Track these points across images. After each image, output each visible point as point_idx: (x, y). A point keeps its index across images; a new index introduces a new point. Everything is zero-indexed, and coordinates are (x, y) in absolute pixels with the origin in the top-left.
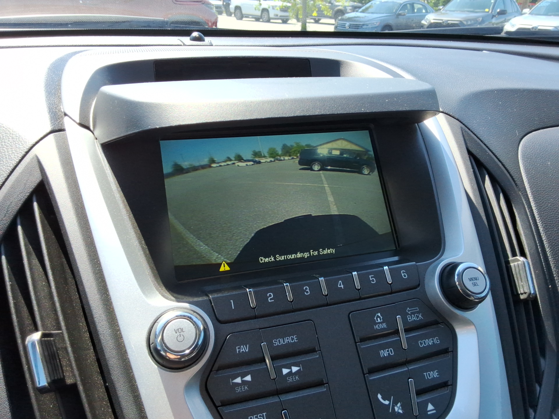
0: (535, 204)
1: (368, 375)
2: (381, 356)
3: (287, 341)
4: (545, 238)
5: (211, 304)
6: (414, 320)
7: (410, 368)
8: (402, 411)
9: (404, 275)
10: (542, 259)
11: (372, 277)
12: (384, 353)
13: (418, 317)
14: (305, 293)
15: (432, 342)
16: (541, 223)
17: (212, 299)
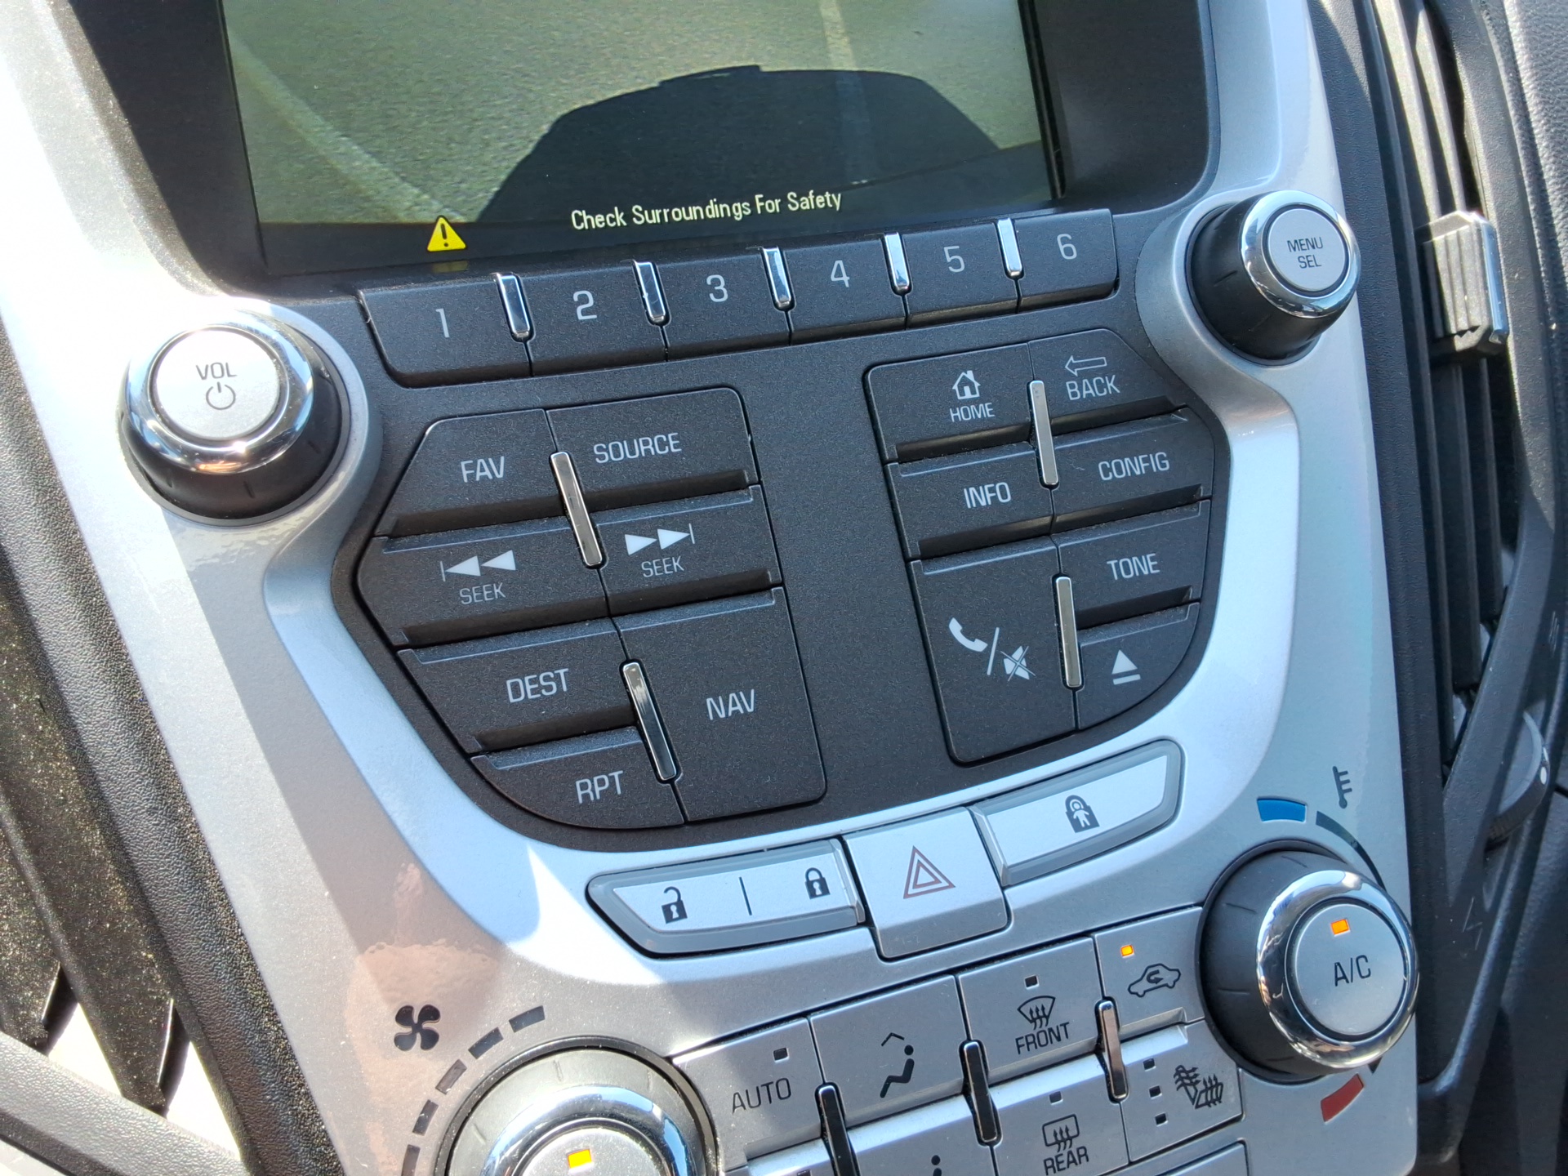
0: (1530, 59)
1: (919, 561)
2: (969, 506)
3: (643, 448)
4: (1551, 174)
5: (366, 318)
6: (1089, 395)
7: (1062, 545)
8: (1029, 674)
9: (1066, 248)
10: (1537, 238)
11: (952, 253)
12: (978, 497)
13: (1101, 387)
14: (712, 296)
15: (1143, 465)
16: (1543, 122)
17: (367, 300)
